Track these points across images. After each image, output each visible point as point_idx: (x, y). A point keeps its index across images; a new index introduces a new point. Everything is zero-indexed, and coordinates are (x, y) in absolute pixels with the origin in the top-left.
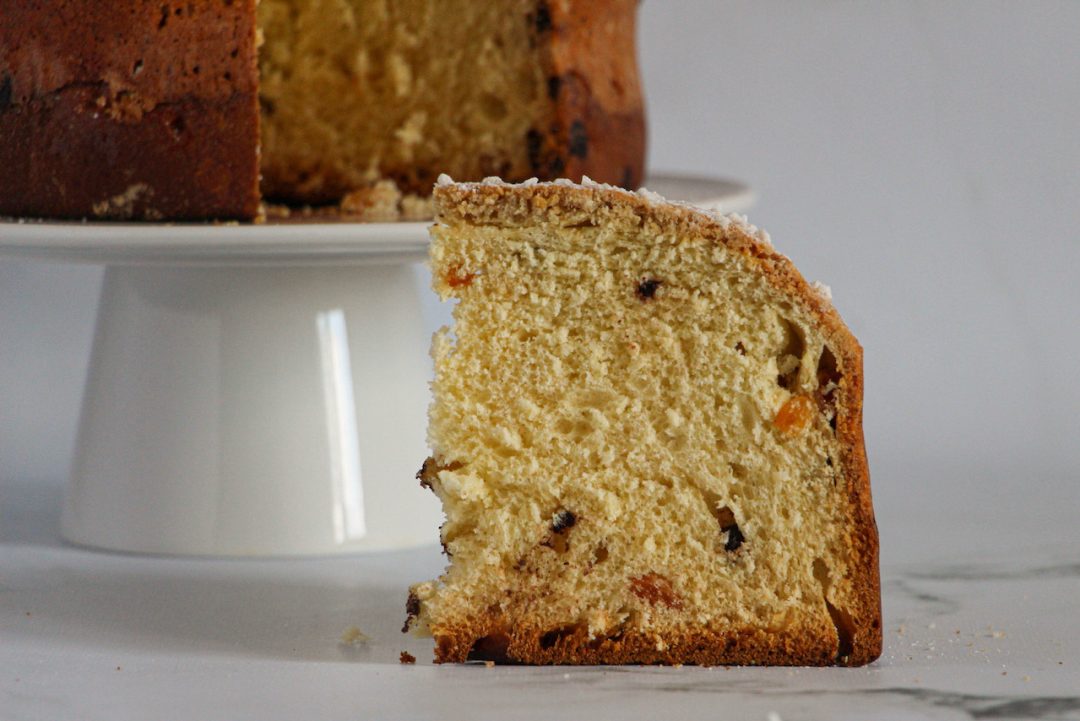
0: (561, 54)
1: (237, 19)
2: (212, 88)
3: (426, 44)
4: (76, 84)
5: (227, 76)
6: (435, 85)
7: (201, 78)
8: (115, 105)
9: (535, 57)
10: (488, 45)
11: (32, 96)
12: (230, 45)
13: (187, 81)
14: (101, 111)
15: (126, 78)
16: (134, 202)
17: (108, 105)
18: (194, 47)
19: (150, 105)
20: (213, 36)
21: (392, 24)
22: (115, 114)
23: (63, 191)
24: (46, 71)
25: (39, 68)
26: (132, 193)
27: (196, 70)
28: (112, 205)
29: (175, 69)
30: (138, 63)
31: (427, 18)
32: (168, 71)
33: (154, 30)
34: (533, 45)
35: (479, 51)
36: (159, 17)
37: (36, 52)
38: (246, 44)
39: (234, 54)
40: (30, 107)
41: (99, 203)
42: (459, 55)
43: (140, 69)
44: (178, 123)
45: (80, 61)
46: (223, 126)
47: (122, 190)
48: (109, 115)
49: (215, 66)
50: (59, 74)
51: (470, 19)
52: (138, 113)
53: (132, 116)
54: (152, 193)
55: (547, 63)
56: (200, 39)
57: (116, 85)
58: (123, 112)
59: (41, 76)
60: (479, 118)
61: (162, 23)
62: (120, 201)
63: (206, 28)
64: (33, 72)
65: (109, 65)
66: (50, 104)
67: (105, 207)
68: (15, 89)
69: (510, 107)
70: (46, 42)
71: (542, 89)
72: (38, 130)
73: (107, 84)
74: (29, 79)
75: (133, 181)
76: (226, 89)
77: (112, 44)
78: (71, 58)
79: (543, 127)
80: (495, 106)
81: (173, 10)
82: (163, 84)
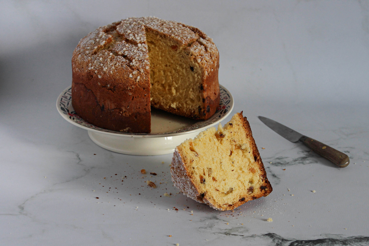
0: (205, 94)
1: (147, 99)
2: (142, 111)
3: (179, 86)
4: (116, 108)
5: (145, 109)
6: (181, 94)
7: (140, 110)
8: (124, 113)
9: (200, 94)
10: (191, 90)
11: (108, 109)
12: (145, 104)
13: (137, 110)
14: (121, 114)
15: (126, 109)
16: (127, 130)
17: (123, 113)
18: (139, 104)
19: (130, 114)
20: (142, 102)
21: (173, 81)
22: (124, 115)
23: (114, 127)
24: (111, 105)
25: (110, 105)
26: (127, 129)
27: (139, 108)
28: (123, 130)
29: (135, 108)
30: (128, 106)
31: (180, 82)
32: (134, 108)
33: (131, 101)
34: (200, 92)
35: (189, 90)
36: (132, 98)
37: (109, 102)
38: (148, 103)
39: (146, 105)
40: (108, 111)
41: (121, 130)
42: (185, 90)
43: (128, 107)
44: (136, 117)
45: (117, 105)
46: (144, 118)
47: (125, 128)
48: (123, 115)
49: (143, 107)
50: (113, 106)
51: (188, 84)
52: (128, 115)
53: (127, 116)
54: (131, 129)
55: (202, 96)
56: (140, 102)
57: (124, 110)
58: (125, 115)
59: (110, 106)
60: (189, 102)
61: (133, 99)
62: (125, 130)
63: (141, 100)
64: (108, 105)
65: (123, 106)
66: (112, 111)
67: (122, 131)
68: (105, 108)
69: (195, 102)
70: (111, 100)
71: (201, 100)
72: (109, 116)
73: (122, 109)
74: (108, 106)
75: (127, 127)
76: (145, 112)
77: (123, 102)
78: (116, 104)
79: (202, 107)
80: (192, 101)
81: (135, 97)
82: (133, 110)
